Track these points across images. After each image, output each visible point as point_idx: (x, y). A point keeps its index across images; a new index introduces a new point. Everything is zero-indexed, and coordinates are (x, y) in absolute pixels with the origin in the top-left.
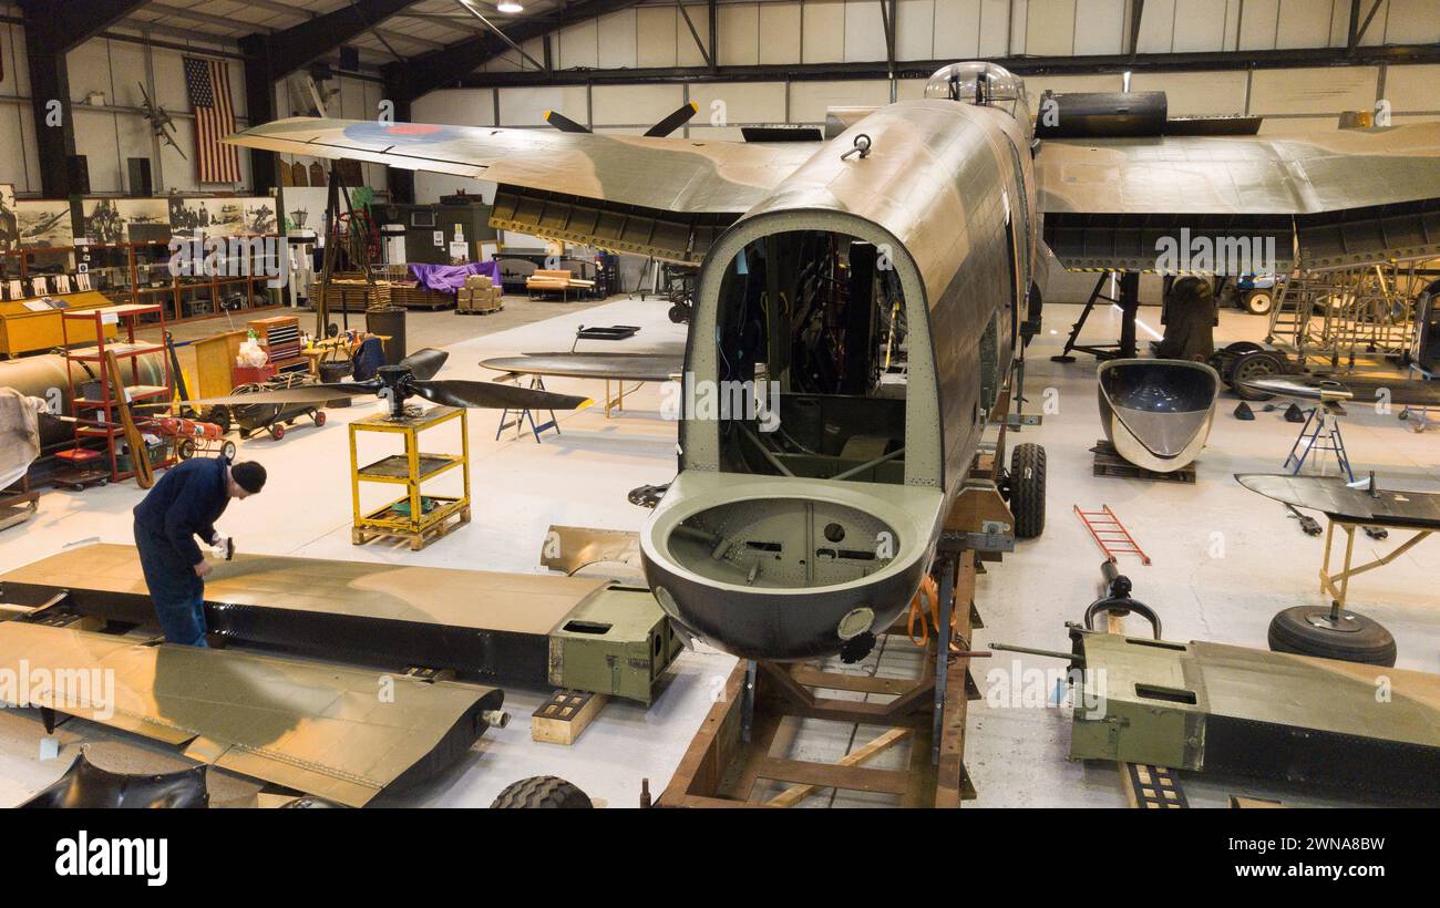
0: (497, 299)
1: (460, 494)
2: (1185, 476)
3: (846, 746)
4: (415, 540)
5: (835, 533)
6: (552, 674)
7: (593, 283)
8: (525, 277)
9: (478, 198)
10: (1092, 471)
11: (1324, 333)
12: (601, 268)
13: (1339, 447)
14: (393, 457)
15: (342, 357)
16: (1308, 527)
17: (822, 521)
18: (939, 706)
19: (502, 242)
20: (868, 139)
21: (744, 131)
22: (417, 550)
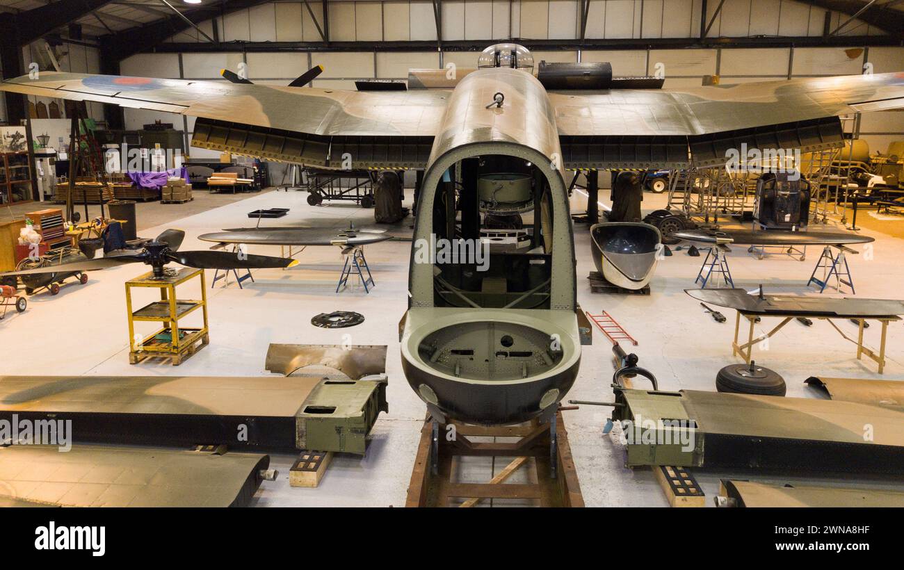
0: (189, 193)
1: (200, 325)
2: (645, 291)
3: (491, 471)
4: (175, 358)
5: (507, 342)
6: (299, 441)
7: (253, 180)
8: (206, 178)
9: (170, 126)
10: (590, 291)
11: (698, 203)
12: (257, 171)
13: (725, 269)
14: (154, 303)
15: (93, 236)
16: (719, 318)
17: (500, 334)
18: (553, 442)
19: (188, 155)
20: (502, 95)
21: (357, 83)
22: (178, 365)
